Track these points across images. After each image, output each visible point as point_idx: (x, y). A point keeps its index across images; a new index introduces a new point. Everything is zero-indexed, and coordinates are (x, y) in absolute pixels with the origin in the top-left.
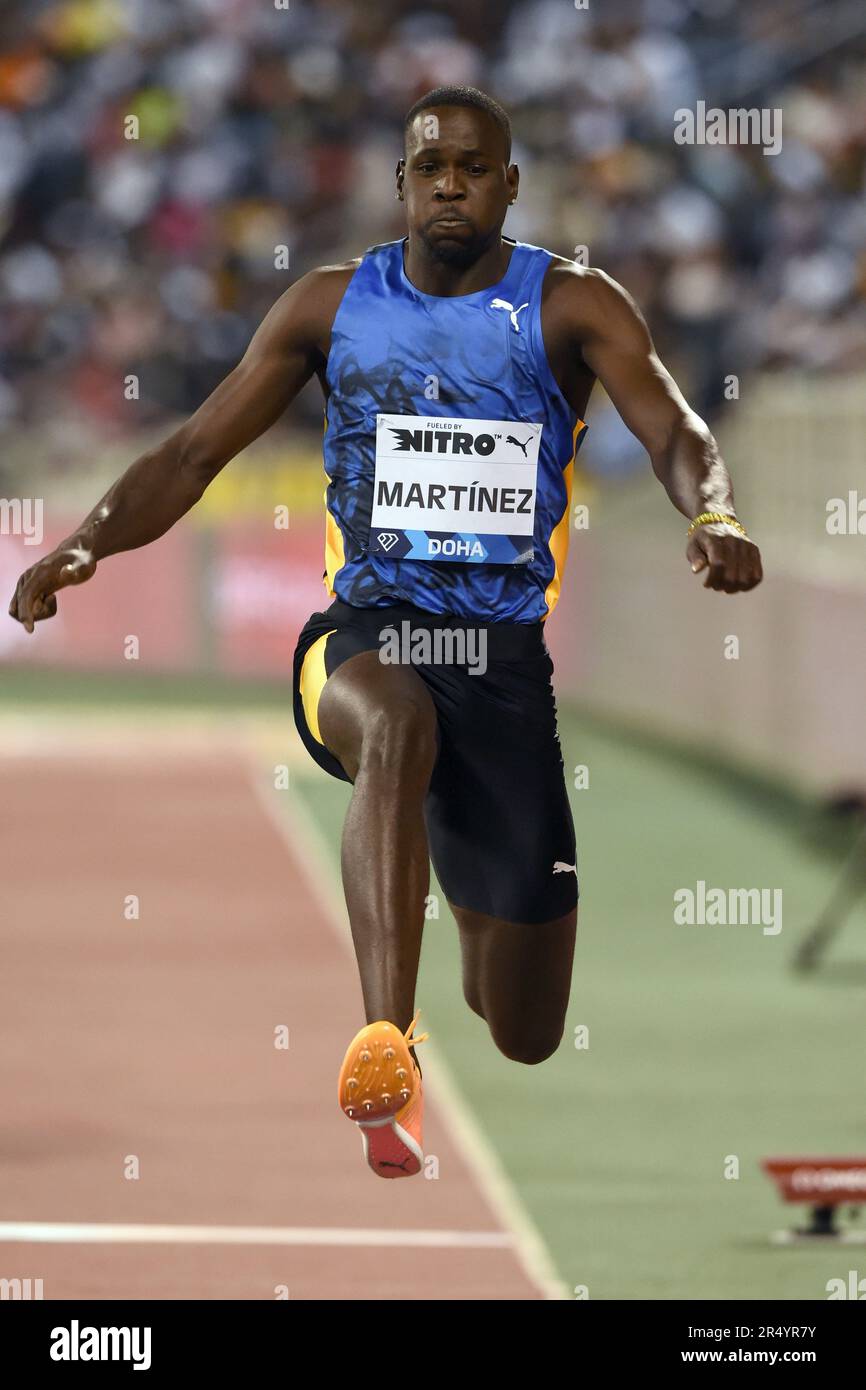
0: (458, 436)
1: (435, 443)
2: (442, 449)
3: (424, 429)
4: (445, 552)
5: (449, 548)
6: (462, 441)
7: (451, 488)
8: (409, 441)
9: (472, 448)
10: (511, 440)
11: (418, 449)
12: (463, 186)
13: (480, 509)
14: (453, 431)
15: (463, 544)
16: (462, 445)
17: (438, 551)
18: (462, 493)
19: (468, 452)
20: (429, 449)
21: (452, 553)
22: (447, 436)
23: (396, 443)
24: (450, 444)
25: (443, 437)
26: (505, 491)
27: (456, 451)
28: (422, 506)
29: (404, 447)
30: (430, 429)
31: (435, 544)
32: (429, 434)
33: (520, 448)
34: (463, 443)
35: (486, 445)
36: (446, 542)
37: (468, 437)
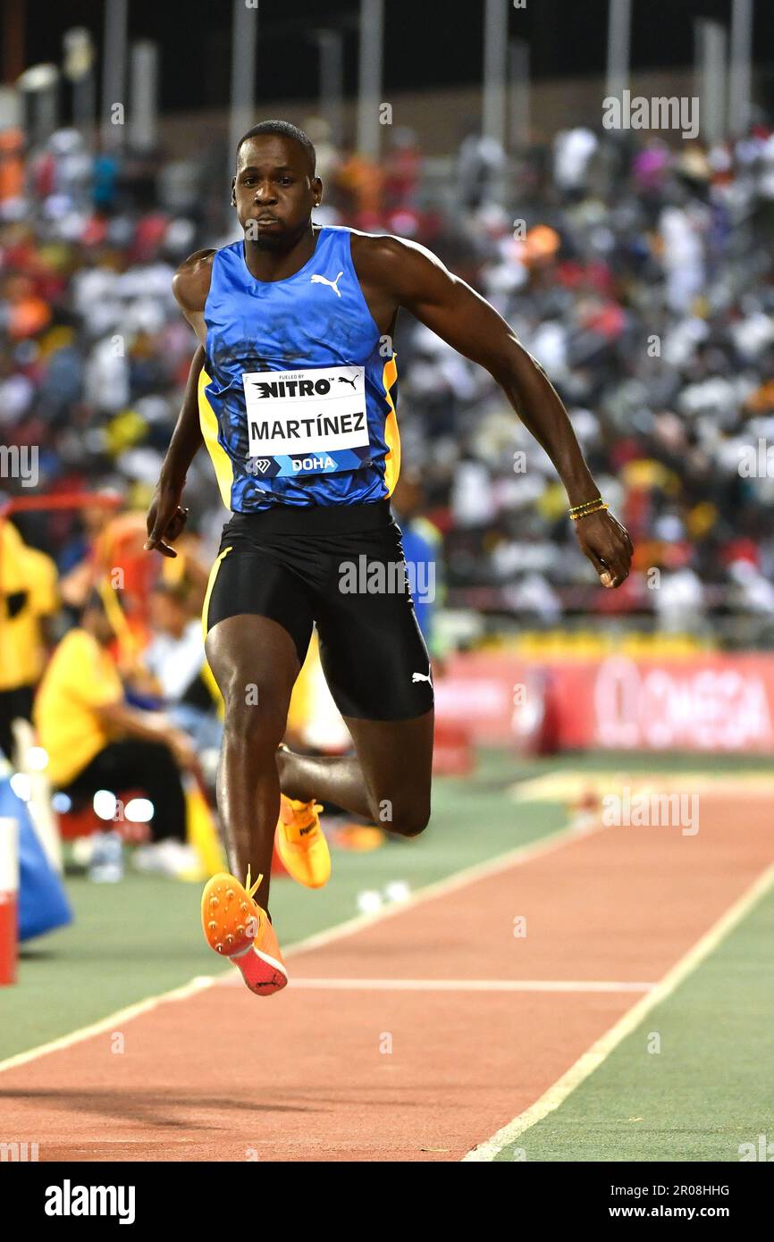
0: (302, 383)
1: (287, 390)
2: (292, 394)
3: (277, 380)
4: (306, 468)
5: (308, 464)
6: (306, 386)
7: (303, 422)
8: (268, 390)
9: (314, 390)
10: (342, 379)
11: (275, 395)
12: (276, 194)
13: (327, 434)
14: (298, 380)
15: (318, 460)
16: (306, 389)
17: (300, 468)
18: (311, 424)
19: (311, 394)
20: (283, 395)
21: (310, 468)
22: (294, 384)
23: (259, 393)
24: (297, 389)
25: (292, 385)
26: (343, 418)
27: (302, 394)
28: (283, 437)
29: (266, 395)
30: (282, 380)
31: (297, 464)
32: (282, 384)
33: (350, 384)
34: (307, 388)
35: (323, 387)
36: (305, 461)
37: (309, 383)
